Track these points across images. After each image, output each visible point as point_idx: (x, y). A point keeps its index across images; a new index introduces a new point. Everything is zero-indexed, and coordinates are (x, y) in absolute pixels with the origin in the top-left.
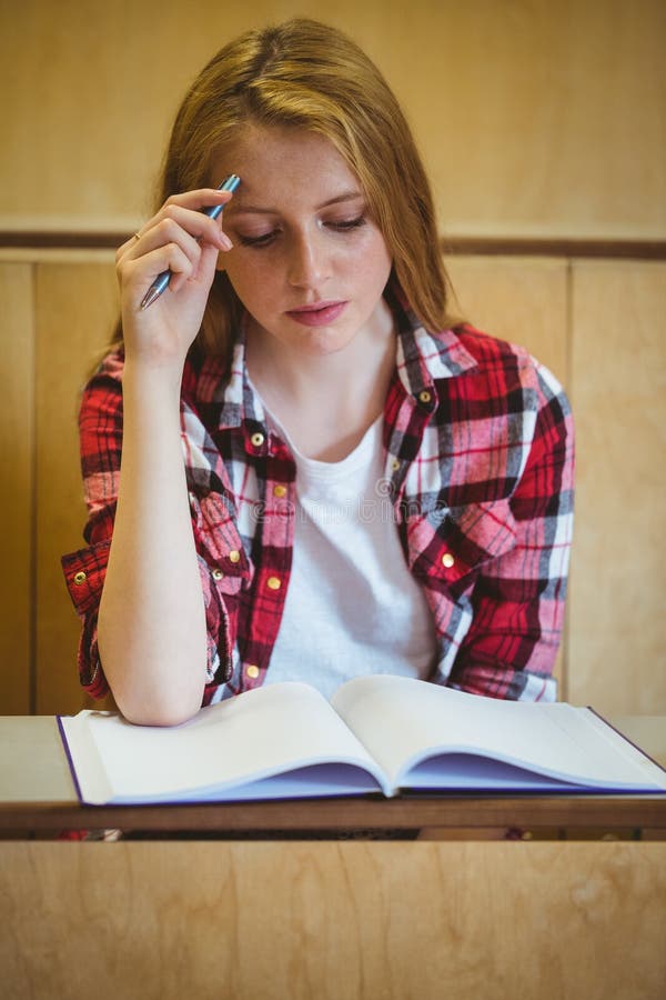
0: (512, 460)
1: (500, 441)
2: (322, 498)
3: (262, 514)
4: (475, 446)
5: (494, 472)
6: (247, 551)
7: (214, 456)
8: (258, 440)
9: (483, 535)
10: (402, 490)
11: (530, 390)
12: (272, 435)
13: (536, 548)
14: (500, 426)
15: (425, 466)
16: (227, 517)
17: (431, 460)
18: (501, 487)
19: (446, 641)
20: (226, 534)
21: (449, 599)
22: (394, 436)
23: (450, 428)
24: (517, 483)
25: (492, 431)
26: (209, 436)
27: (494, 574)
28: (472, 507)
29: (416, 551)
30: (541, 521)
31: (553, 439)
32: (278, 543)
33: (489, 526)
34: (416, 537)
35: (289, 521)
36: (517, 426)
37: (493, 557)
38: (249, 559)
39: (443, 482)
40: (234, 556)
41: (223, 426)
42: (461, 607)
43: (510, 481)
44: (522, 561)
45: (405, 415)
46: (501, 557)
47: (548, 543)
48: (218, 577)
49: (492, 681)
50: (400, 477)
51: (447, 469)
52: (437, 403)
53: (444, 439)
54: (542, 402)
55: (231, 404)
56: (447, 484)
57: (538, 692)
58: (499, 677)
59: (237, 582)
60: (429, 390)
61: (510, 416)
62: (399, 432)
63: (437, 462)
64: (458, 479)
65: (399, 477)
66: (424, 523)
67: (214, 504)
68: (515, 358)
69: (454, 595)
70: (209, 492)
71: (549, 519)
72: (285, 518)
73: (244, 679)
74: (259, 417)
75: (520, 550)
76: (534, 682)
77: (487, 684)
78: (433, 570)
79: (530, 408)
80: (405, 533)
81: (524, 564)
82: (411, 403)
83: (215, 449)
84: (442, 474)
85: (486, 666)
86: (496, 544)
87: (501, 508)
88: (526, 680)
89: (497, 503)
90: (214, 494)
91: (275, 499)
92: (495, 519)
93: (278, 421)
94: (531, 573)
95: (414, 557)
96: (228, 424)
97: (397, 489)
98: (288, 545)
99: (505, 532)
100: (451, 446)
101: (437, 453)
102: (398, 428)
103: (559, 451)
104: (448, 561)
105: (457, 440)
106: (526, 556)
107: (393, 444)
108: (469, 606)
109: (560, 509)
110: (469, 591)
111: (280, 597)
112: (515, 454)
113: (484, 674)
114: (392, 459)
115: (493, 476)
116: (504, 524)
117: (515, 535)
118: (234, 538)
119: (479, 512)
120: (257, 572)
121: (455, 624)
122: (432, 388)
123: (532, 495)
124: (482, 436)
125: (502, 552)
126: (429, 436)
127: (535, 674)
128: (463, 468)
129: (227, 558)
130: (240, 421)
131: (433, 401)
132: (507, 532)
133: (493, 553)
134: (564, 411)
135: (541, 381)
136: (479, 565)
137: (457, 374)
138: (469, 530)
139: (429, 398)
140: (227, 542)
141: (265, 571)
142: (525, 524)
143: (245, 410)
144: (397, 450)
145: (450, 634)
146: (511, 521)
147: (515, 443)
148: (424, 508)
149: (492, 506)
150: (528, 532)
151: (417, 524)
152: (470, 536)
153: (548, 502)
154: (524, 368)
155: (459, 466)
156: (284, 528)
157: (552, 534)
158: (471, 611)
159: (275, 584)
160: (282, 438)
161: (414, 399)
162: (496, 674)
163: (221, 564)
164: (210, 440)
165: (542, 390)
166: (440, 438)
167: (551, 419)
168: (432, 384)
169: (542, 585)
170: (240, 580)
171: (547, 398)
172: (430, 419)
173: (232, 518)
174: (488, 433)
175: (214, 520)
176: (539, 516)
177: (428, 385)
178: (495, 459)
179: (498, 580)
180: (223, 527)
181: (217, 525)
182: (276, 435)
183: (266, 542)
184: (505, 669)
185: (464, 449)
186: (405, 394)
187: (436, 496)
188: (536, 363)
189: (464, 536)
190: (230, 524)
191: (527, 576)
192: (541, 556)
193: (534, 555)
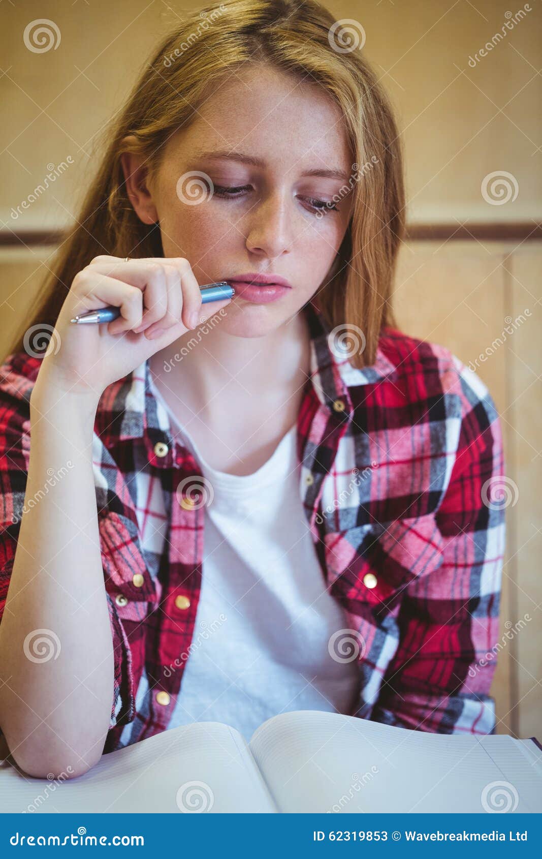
0: (435, 471)
1: (423, 451)
2: (231, 511)
3: (170, 528)
4: (394, 458)
5: (416, 485)
6: (153, 572)
7: (113, 471)
8: (162, 450)
9: (407, 554)
10: (316, 505)
11: (452, 396)
12: (178, 446)
13: (465, 566)
14: (421, 435)
15: (341, 480)
16: (127, 538)
17: (348, 473)
18: (425, 502)
19: (367, 668)
20: (128, 557)
21: (371, 622)
22: (308, 448)
23: (367, 438)
24: (442, 497)
25: (413, 442)
26: (107, 451)
27: (421, 594)
28: (394, 524)
29: (334, 572)
30: (470, 536)
31: (478, 447)
32: (186, 560)
33: (413, 545)
34: (334, 557)
35: (197, 537)
36: (441, 434)
37: (418, 577)
38: (155, 580)
39: (361, 497)
40: (138, 580)
41: (124, 436)
42: (385, 630)
43: (436, 495)
44: (451, 580)
45: (319, 425)
46: (428, 578)
47: (479, 559)
48: (121, 603)
49: (426, 707)
50: (315, 491)
51: (365, 482)
52: (352, 413)
53: (360, 450)
54: (466, 408)
55: (133, 412)
56: (367, 499)
57: (476, 716)
58: (434, 704)
59: (142, 607)
60: (343, 399)
61: (433, 424)
62: (313, 444)
63: (353, 475)
64: (379, 493)
65: (313, 492)
66: (343, 542)
67: (114, 526)
68: (435, 360)
69: (377, 619)
70: (107, 514)
71: (479, 533)
72: (193, 534)
73: (154, 707)
74: (164, 425)
75: (448, 569)
76: (471, 706)
77: (421, 711)
78: (353, 592)
79: (453, 416)
80: (322, 552)
81: (453, 584)
82: (324, 413)
83: (114, 464)
84: (360, 488)
85: (419, 692)
86: (421, 563)
87: (426, 524)
88: (463, 705)
89: (421, 519)
90: (113, 515)
91: (183, 513)
92: (419, 536)
93: (183, 429)
94: (461, 592)
95: (333, 578)
96: (129, 433)
97: (312, 504)
98: (197, 562)
99: (430, 550)
100: (368, 457)
101: (353, 466)
102: (311, 440)
103: (487, 459)
104: (370, 582)
105: (373, 452)
106: (456, 576)
107: (306, 458)
108: (395, 628)
109: (491, 522)
110: (395, 612)
111: (189, 617)
112: (438, 467)
113: (417, 700)
114: (306, 473)
115: (416, 490)
116: (429, 541)
117: (442, 553)
118: (136, 561)
119: (402, 529)
120: (165, 592)
121: (377, 649)
122: (345, 396)
123: (459, 509)
124: (402, 446)
125: (427, 572)
126: (345, 447)
127: (471, 697)
128: (384, 481)
129: (131, 583)
130: (142, 431)
131: (347, 410)
132: (434, 550)
133: (418, 574)
134: (490, 416)
135: (464, 386)
136: (404, 586)
137: (373, 381)
138: (391, 549)
139: (342, 408)
140: (129, 566)
141: (173, 590)
142: (453, 541)
143: (147, 419)
144: (311, 463)
145: (373, 660)
146: (437, 538)
147: (439, 453)
148: (343, 526)
149: (415, 523)
150: (456, 548)
151: (336, 542)
152: (393, 555)
153: (476, 516)
154: (446, 371)
155: (379, 479)
156: (193, 544)
157: (482, 548)
158: (397, 634)
159: (183, 603)
160: (189, 449)
161: (328, 409)
162: (430, 700)
163: (124, 591)
164: (108, 454)
165: (465, 394)
166: (356, 450)
167: (476, 425)
168: (346, 392)
169: (473, 603)
170: (146, 604)
171: (472, 403)
172: (346, 430)
173: (134, 539)
174: (408, 444)
175: (113, 543)
176: (467, 531)
177: (340, 394)
178: (418, 472)
179: (427, 601)
180: (124, 550)
181: (117, 548)
182: (182, 444)
183: (173, 558)
184: (439, 695)
185: (383, 460)
186: (317, 404)
187: (355, 512)
188: (457, 363)
189: (386, 555)
190: (132, 546)
191: (456, 596)
192: (472, 574)
193: (464, 573)
